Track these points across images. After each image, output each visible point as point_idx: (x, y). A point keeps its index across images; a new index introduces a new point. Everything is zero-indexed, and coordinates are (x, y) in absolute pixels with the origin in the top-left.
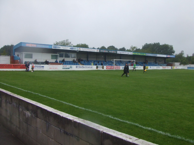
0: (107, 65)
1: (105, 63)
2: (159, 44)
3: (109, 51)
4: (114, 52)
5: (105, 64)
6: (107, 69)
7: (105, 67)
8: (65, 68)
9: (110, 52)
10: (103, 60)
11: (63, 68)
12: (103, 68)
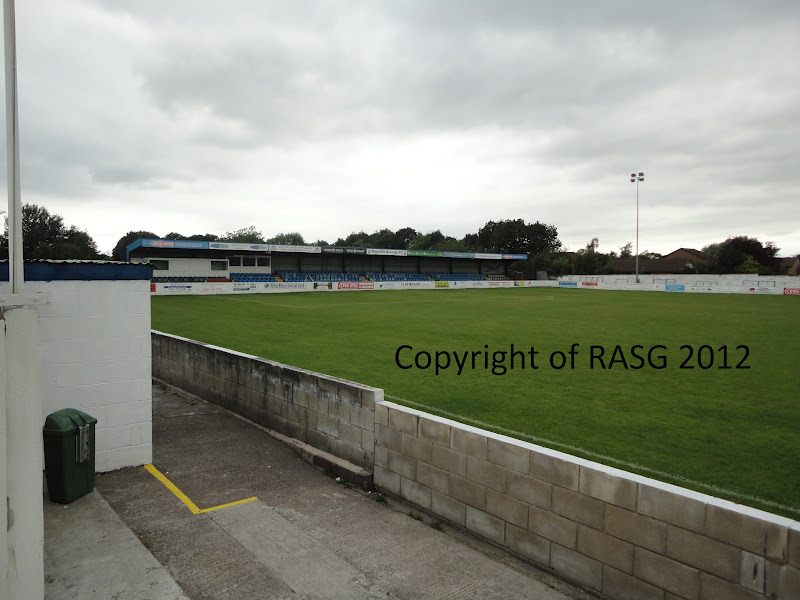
0: (337, 279)
1: (331, 275)
3: (344, 250)
4: (359, 251)
5: (333, 278)
7: (335, 285)
8: (239, 289)
9: (348, 251)
11: (235, 290)
12: (330, 286)
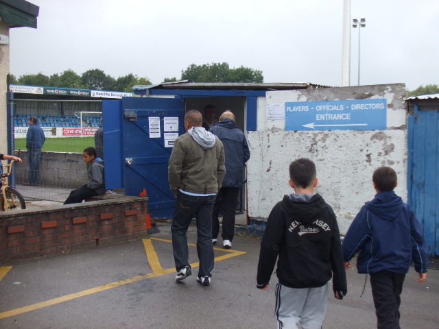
0: (67, 125)
1: (62, 119)
2: (228, 67)
3: (68, 91)
4: (83, 93)
5: (59, 123)
6: (64, 134)
7: (59, 131)
9: (71, 92)
10: (56, 113)
12: (54, 132)
